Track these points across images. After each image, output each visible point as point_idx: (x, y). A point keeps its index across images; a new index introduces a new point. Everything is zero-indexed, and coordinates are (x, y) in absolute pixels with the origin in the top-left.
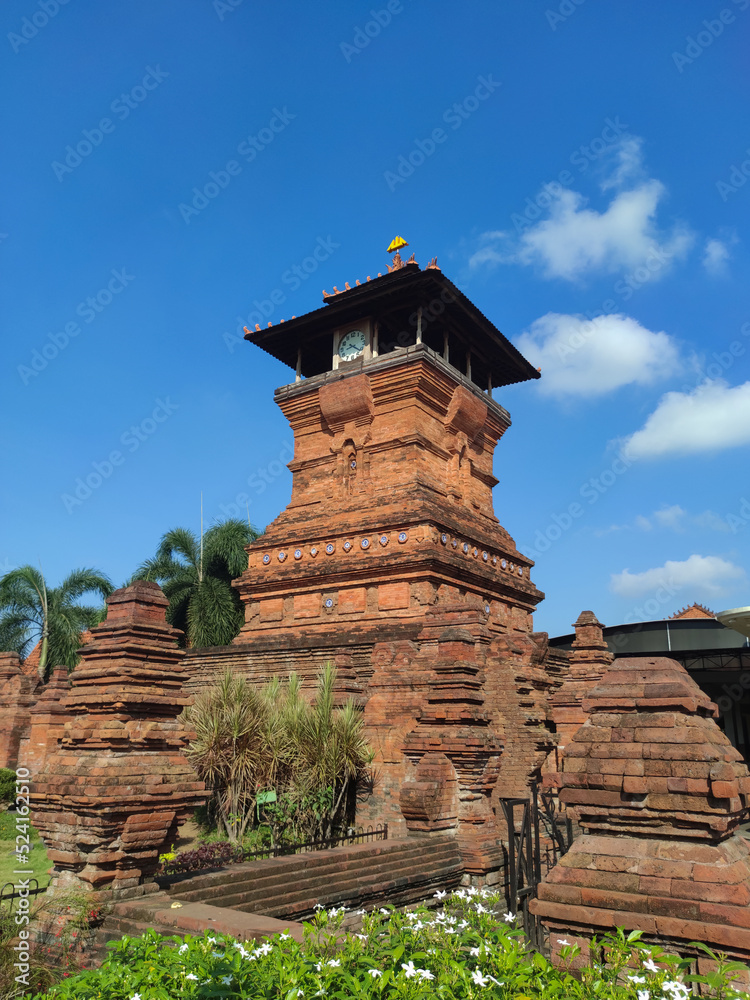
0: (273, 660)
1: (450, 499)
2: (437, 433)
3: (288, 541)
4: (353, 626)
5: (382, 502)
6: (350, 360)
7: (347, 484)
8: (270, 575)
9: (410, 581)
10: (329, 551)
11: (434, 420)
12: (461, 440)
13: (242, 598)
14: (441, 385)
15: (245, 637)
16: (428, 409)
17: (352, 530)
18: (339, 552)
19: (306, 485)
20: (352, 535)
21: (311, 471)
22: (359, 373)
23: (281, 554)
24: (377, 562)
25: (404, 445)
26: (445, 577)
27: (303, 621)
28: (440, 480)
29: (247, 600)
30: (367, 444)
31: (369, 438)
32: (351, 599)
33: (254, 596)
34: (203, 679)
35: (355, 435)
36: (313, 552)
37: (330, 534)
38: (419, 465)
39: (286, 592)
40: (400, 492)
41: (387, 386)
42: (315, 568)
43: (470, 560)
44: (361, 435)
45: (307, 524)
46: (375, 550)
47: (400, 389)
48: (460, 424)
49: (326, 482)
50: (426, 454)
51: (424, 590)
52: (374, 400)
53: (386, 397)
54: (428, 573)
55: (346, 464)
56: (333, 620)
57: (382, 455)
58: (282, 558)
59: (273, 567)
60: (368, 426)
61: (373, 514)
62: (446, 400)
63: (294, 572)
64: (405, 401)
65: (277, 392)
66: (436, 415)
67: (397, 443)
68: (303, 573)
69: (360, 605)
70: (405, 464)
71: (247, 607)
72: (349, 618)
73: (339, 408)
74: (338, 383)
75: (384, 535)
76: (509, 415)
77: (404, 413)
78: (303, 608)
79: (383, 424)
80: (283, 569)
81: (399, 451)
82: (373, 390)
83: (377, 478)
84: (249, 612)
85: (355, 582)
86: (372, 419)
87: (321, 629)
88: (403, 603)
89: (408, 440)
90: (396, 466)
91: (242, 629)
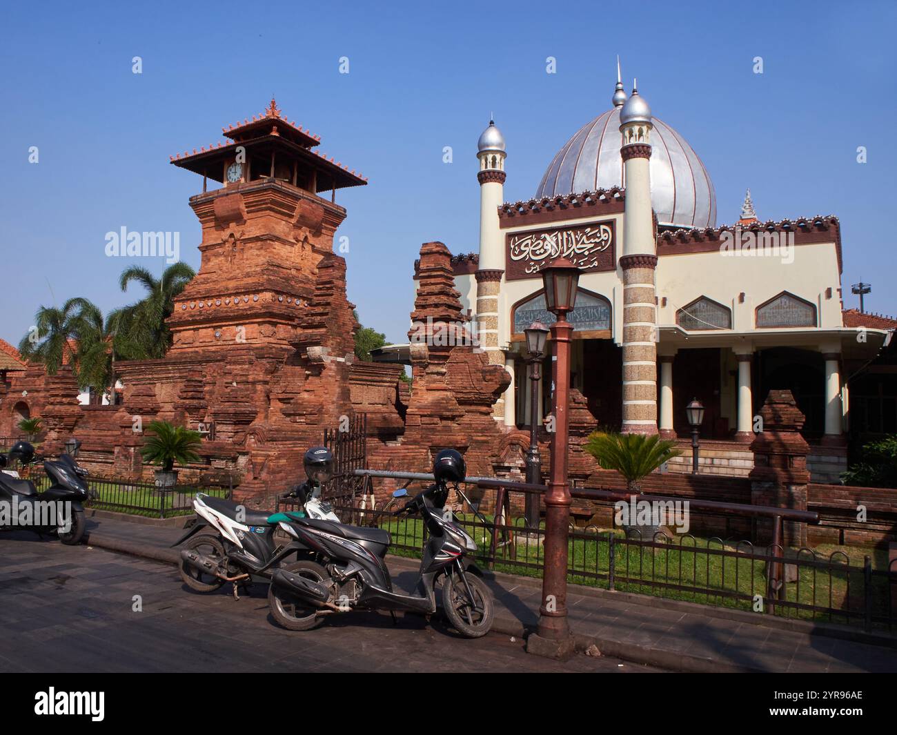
1: (293, 272)
2: (287, 230)
3: (195, 296)
4: (229, 347)
5: (248, 275)
6: (234, 182)
7: (231, 261)
8: (186, 317)
9: (259, 324)
10: (218, 303)
11: (284, 222)
12: (304, 232)
13: (171, 330)
14: (288, 201)
15: (173, 352)
16: (279, 216)
17: (229, 292)
18: (223, 304)
19: (209, 260)
20: (229, 295)
21: (212, 252)
22: (236, 193)
23: (192, 304)
24: (241, 312)
25: (262, 240)
26: (278, 321)
27: (204, 344)
28: (287, 260)
29: (174, 331)
30: (242, 238)
31: (243, 234)
32: (228, 332)
33: (177, 329)
34: (147, 376)
35: (236, 231)
36: (209, 304)
37: (218, 294)
38: (271, 252)
39: (195, 327)
40: (258, 269)
41: (254, 202)
42: (210, 314)
43: (301, 309)
44: (239, 231)
45: (208, 286)
46: (241, 305)
47: (261, 205)
48: (302, 222)
50: (277, 245)
51: (267, 329)
52: (246, 210)
53: (253, 208)
54: (268, 319)
55: (231, 249)
56: (219, 344)
57: (250, 245)
58: (193, 306)
59: (188, 312)
60: (243, 226)
61: (242, 282)
62: (293, 209)
63: (198, 315)
64: (263, 212)
65: (191, 199)
66: (286, 218)
67: (257, 239)
68: (203, 317)
69: (233, 336)
70: (263, 251)
71: (174, 334)
72: (227, 343)
73: (226, 213)
74: (225, 198)
75: (246, 296)
76: (345, 211)
77: (263, 219)
78: (204, 336)
79: (251, 225)
80: (193, 313)
81: (259, 243)
82: (245, 204)
83: (247, 259)
84: (175, 338)
85: (231, 323)
86: (245, 221)
87: (213, 349)
88: (255, 335)
89: (264, 238)
90: (258, 252)
91: (172, 348)
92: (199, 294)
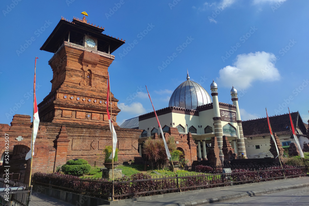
0: (93, 131)
4: (98, 124)
6: (89, 46)
9: (112, 115)
13: (55, 107)
18: (93, 102)
19: (72, 76)
21: (74, 73)
29: (57, 109)
32: (96, 116)
35: (92, 69)
36: (84, 100)
41: (102, 61)
46: (103, 105)
47: (105, 63)
49: (79, 78)
53: (101, 63)
56: (90, 121)
57: (98, 78)
59: (68, 100)
63: (78, 104)
64: (105, 67)
67: (103, 77)
68: (84, 106)
69: (98, 119)
70: (104, 83)
71: (56, 111)
73: (89, 60)
74: (90, 53)
77: (105, 70)
78: (79, 116)
79: (98, 69)
80: (73, 102)
81: (103, 79)
84: (57, 113)
85: (98, 112)
86: (96, 67)
87: (88, 123)
89: (106, 78)
90: (102, 82)
92: (77, 93)
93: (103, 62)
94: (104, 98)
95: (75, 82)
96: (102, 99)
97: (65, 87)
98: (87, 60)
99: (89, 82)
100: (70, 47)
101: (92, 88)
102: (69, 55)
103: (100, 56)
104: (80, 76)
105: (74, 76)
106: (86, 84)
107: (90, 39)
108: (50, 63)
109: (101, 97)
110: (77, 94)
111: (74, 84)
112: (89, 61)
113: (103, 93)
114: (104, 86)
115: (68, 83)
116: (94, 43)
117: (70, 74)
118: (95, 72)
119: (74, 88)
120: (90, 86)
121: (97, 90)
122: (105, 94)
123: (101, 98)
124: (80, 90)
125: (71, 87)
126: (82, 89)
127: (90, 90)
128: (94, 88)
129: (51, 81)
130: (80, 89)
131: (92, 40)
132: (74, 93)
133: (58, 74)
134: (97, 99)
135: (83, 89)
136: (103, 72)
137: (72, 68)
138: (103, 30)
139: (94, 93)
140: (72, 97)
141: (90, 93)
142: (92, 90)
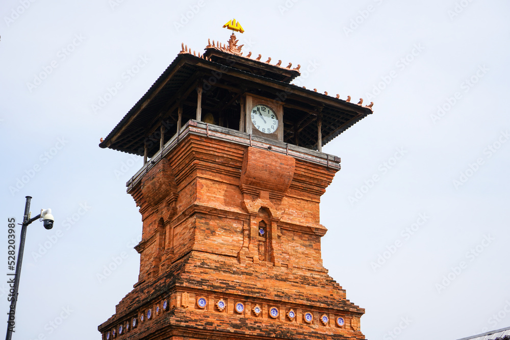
19: (213, 233)
41: (302, 176)
49: (235, 238)
73: (265, 174)
92: (233, 288)
93: (303, 179)
94: (318, 304)
95: (224, 250)
96: (311, 307)
97: (198, 270)
98: (257, 175)
99: (263, 249)
100: (207, 138)
101: (275, 272)
102: (202, 163)
103: (296, 159)
104: (236, 232)
105: (219, 232)
106: (256, 257)
107: (260, 107)
108: (135, 188)
109: (308, 300)
110: (235, 292)
111: (221, 259)
112: (261, 179)
113: (310, 287)
114: (313, 262)
115: (202, 255)
116: (275, 119)
117: (206, 226)
118: (283, 214)
119: (224, 271)
120: (270, 265)
121: (291, 277)
122: (319, 290)
123: (308, 303)
124: (243, 279)
125: (214, 269)
126: (247, 274)
127: (271, 278)
128: (284, 269)
129: (140, 248)
130: (243, 273)
131: (267, 109)
132: (227, 289)
133: (162, 223)
134: (295, 307)
135: (250, 274)
136: (304, 213)
137: (212, 205)
138: (295, 74)
139: (285, 288)
140: (221, 304)
141: (273, 288)
142: (277, 278)
